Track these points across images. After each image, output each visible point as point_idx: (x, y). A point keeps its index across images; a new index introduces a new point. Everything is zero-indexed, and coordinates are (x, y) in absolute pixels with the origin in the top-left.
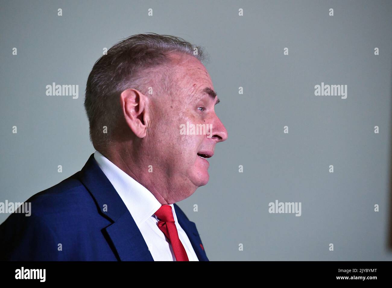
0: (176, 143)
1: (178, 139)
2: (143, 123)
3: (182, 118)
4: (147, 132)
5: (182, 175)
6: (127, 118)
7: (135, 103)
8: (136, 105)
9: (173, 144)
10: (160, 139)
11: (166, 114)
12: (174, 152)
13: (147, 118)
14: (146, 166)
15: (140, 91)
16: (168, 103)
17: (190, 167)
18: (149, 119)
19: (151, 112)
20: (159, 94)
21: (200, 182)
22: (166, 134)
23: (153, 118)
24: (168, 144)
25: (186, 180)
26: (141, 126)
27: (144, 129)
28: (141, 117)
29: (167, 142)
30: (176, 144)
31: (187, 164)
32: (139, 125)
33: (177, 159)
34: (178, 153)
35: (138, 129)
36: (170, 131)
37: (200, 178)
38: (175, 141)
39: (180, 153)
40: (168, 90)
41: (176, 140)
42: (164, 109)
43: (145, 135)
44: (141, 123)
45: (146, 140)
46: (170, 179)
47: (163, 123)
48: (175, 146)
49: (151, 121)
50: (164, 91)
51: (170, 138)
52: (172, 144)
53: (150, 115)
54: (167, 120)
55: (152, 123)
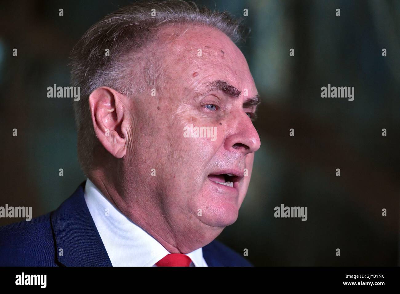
0: (167, 161)
1: (169, 155)
2: (122, 135)
3: (173, 123)
4: (127, 149)
5: (183, 211)
6: (98, 131)
7: (110, 107)
8: (113, 110)
9: (162, 165)
10: (143, 158)
11: (151, 119)
12: (164, 176)
13: (126, 128)
14: (132, 200)
15: (116, 89)
16: (153, 102)
17: (191, 198)
18: (129, 129)
19: (132, 119)
20: (141, 91)
21: (213, 220)
22: (152, 149)
23: (135, 126)
24: (155, 164)
25: (191, 218)
26: (117, 141)
27: (124, 145)
28: (118, 129)
29: (153, 162)
30: (165, 163)
31: (185, 193)
32: (115, 140)
33: (169, 186)
34: (169, 177)
35: (113, 146)
36: (157, 144)
37: (211, 215)
38: (164, 159)
39: (173, 176)
40: (153, 83)
41: (166, 158)
42: (148, 112)
43: (125, 153)
44: (118, 137)
45: (126, 162)
46: (169, 217)
47: (147, 133)
48: (164, 167)
49: (132, 131)
50: (148, 85)
51: (158, 155)
52: (160, 165)
53: (132, 123)
54: (152, 128)
55: (133, 134)
